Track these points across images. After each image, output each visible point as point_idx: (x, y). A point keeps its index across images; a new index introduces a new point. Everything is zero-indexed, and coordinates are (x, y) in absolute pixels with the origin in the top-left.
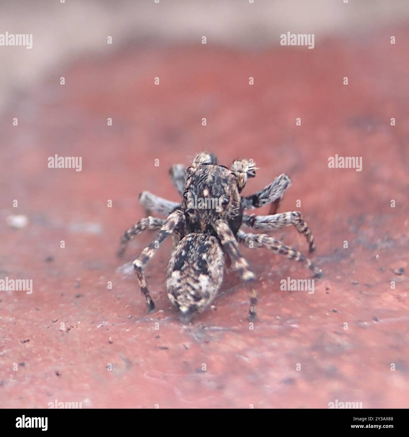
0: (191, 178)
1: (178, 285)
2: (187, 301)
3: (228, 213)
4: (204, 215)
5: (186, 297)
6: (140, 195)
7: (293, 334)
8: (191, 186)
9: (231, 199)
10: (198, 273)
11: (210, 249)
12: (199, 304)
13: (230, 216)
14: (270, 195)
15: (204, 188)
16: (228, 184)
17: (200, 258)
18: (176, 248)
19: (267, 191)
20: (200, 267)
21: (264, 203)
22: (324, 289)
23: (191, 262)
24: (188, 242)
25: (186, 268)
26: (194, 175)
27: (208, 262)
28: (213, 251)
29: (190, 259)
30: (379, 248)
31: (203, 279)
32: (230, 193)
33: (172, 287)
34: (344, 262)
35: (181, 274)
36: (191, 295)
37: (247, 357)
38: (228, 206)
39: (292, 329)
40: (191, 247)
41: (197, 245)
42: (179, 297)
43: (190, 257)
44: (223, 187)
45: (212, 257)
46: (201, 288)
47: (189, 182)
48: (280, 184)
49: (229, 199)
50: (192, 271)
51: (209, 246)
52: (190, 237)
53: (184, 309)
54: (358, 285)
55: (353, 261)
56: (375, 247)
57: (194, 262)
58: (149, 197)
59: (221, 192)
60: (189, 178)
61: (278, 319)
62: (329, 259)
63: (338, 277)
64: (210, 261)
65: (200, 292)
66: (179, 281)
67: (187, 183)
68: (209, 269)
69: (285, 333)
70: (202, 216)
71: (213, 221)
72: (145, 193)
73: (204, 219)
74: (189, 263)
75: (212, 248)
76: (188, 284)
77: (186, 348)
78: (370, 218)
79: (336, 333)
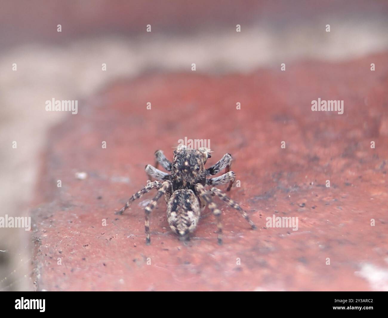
0: (177, 156)
1: (176, 219)
2: (183, 227)
3: (200, 176)
4: (185, 177)
5: (182, 225)
6: (146, 166)
7: (241, 242)
8: (178, 160)
9: (201, 167)
10: (186, 211)
11: (190, 196)
12: (190, 228)
13: (200, 177)
14: (219, 168)
15: (185, 161)
16: (199, 158)
17: (186, 202)
18: (170, 200)
19: (217, 165)
20: (186, 207)
21: (216, 172)
22: (259, 216)
23: (181, 205)
24: (177, 195)
25: (179, 209)
26: (179, 154)
27: (191, 203)
28: (192, 197)
29: (180, 203)
30: (291, 191)
31: (190, 213)
32: (200, 163)
33: (173, 221)
34: (270, 199)
35: (177, 213)
36: (185, 223)
37: (214, 255)
38: (199, 171)
39: (240, 239)
40: (179, 197)
41: (182, 195)
42: (178, 226)
43: (180, 202)
44: (196, 160)
45: (192, 200)
46: (189, 218)
47: (176, 158)
48: (224, 161)
49: (199, 167)
50: (183, 210)
51: (190, 195)
52: (177, 192)
53: (182, 233)
54: (278, 213)
55: (275, 199)
56: (288, 191)
57: (183, 204)
58: (151, 168)
59: (195, 163)
60: (176, 156)
61: (232, 233)
62: (261, 198)
63: (267, 208)
64: (192, 203)
65: (189, 221)
66: (176, 217)
67: (174, 159)
68: (192, 207)
69: (236, 241)
70: (184, 177)
71: (190, 180)
72: (149, 166)
73: (186, 179)
74: (180, 206)
75: (191, 196)
76: (182, 218)
77: (179, 249)
78: (285, 174)
79: (265, 241)
